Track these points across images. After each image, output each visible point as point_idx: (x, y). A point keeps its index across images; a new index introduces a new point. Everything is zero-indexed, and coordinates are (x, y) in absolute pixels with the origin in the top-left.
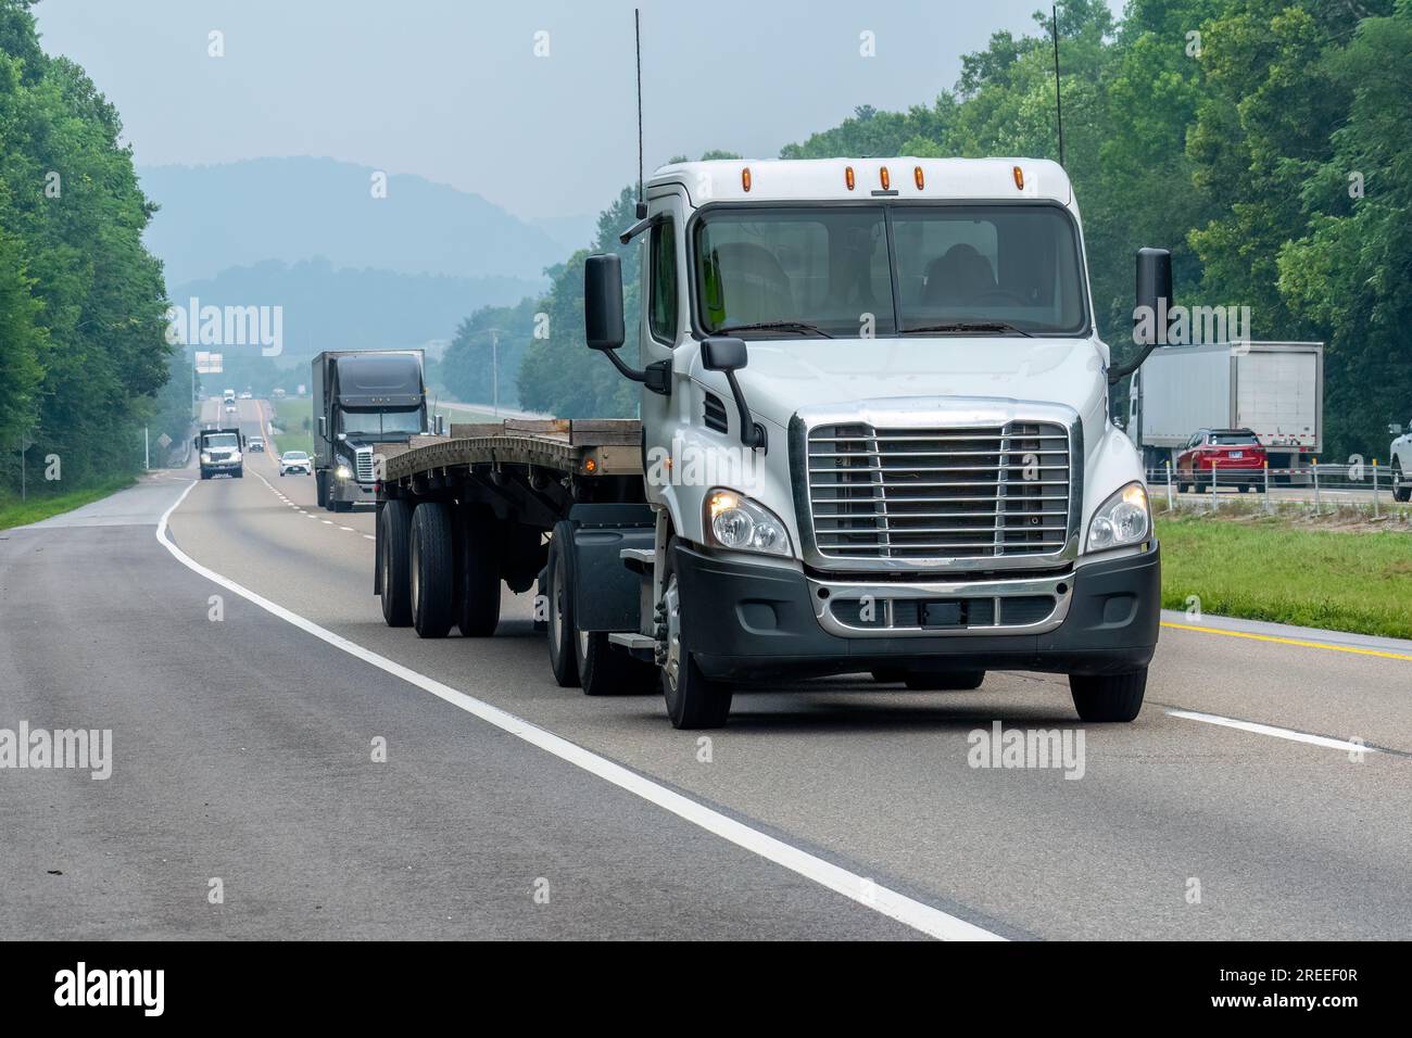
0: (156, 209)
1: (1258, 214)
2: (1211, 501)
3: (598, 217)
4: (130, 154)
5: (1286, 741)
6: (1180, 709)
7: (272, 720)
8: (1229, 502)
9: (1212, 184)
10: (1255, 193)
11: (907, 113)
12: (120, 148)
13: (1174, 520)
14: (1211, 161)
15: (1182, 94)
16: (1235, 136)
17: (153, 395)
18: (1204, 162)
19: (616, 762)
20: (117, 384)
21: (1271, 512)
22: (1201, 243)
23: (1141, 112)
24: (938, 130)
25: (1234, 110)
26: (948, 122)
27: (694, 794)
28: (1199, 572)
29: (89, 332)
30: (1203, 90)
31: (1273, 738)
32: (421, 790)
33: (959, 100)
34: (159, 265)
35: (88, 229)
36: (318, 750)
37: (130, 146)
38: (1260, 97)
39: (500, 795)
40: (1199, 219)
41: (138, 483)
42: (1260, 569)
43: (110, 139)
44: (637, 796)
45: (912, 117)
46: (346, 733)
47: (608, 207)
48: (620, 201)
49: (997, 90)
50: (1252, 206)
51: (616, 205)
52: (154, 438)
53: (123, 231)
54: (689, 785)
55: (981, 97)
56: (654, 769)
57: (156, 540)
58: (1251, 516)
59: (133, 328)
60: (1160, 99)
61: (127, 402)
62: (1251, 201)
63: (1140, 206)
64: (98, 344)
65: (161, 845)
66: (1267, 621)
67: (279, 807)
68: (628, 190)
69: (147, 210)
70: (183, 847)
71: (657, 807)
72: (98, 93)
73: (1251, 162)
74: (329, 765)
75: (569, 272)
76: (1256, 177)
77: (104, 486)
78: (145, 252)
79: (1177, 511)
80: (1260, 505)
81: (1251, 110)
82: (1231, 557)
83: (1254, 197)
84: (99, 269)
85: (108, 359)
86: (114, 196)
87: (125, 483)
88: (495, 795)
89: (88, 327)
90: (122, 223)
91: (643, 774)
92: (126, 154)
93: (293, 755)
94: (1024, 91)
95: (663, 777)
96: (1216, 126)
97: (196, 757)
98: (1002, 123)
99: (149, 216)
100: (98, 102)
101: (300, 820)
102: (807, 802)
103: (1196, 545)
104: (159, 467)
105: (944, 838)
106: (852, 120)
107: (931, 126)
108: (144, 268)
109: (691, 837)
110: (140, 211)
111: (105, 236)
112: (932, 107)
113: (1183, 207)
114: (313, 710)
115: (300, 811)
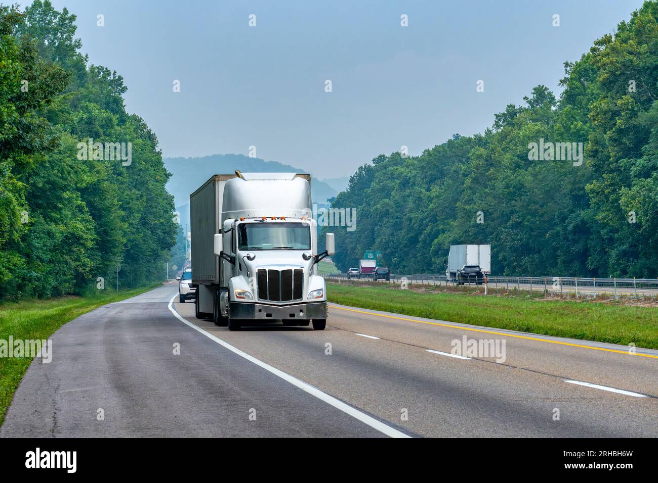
0: (171, 176)
1: (613, 179)
2: (593, 294)
3: (349, 178)
4: (161, 153)
5: (611, 392)
6: (570, 379)
7: (206, 382)
8: (600, 294)
9: (594, 166)
10: (611, 169)
11: (473, 137)
12: (157, 151)
13: (578, 301)
14: (594, 156)
15: (583, 130)
16: (604, 146)
17: (170, 250)
18: (591, 157)
19: (341, 400)
20: (154, 246)
21: (617, 298)
22: (591, 190)
23: (566, 138)
24: (485, 144)
25: (603, 137)
26: (489, 141)
27: (371, 414)
28: (587, 323)
29: (144, 224)
30: (591, 128)
31: (606, 391)
32: (262, 411)
33: (494, 132)
34: (172, 197)
35: (143, 183)
36: (222, 395)
37: (161, 150)
38: (614, 132)
39: (293, 413)
40: (589, 180)
41: (163, 285)
42: (612, 321)
43: (153, 147)
44: (348, 414)
45: (475, 139)
46: (235, 388)
47: (353, 174)
48: (358, 172)
49: (509, 128)
50: (611, 175)
51: (356, 173)
52: (171, 267)
53: (158, 184)
54: (369, 410)
55: (502, 131)
56: (355, 403)
57: (168, 308)
58: (609, 300)
59: (162, 223)
60: (573, 133)
61: (160, 252)
62: (610, 173)
63: (566, 175)
64: (148, 230)
65: (156, 433)
66: (610, 343)
67: (204, 418)
68: (361, 167)
69: (168, 176)
70: (165, 434)
71: (355, 419)
72: (148, 129)
73: (610, 157)
74: (226, 401)
75: (338, 201)
76: (612, 163)
77: (150, 286)
78: (167, 193)
79: (580, 298)
80: (613, 295)
81: (610, 137)
82: (600, 317)
83: (611, 171)
84: (148, 200)
85: (152, 236)
86: (154, 170)
87: (158, 285)
88: (290, 413)
89: (144, 223)
90: (157, 181)
91: (351, 405)
92: (159, 153)
93: (212, 397)
94: (520, 129)
95: (359, 407)
96: (597, 142)
97: (173, 397)
98: (511, 141)
99: (168, 178)
100: (149, 132)
101: (213, 423)
102: (416, 417)
103: (586, 312)
104: (172, 278)
105: (469, 433)
106: (451, 140)
107: (483, 142)
108: (166, 199)
109: (368, 431)
110: (164, 176)
111: (150, 186)
112: (483, 135)
113: (583, 176)
114: (222, 378)
115: (212, 420)
